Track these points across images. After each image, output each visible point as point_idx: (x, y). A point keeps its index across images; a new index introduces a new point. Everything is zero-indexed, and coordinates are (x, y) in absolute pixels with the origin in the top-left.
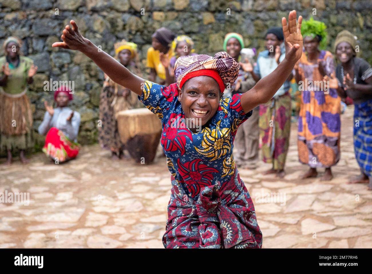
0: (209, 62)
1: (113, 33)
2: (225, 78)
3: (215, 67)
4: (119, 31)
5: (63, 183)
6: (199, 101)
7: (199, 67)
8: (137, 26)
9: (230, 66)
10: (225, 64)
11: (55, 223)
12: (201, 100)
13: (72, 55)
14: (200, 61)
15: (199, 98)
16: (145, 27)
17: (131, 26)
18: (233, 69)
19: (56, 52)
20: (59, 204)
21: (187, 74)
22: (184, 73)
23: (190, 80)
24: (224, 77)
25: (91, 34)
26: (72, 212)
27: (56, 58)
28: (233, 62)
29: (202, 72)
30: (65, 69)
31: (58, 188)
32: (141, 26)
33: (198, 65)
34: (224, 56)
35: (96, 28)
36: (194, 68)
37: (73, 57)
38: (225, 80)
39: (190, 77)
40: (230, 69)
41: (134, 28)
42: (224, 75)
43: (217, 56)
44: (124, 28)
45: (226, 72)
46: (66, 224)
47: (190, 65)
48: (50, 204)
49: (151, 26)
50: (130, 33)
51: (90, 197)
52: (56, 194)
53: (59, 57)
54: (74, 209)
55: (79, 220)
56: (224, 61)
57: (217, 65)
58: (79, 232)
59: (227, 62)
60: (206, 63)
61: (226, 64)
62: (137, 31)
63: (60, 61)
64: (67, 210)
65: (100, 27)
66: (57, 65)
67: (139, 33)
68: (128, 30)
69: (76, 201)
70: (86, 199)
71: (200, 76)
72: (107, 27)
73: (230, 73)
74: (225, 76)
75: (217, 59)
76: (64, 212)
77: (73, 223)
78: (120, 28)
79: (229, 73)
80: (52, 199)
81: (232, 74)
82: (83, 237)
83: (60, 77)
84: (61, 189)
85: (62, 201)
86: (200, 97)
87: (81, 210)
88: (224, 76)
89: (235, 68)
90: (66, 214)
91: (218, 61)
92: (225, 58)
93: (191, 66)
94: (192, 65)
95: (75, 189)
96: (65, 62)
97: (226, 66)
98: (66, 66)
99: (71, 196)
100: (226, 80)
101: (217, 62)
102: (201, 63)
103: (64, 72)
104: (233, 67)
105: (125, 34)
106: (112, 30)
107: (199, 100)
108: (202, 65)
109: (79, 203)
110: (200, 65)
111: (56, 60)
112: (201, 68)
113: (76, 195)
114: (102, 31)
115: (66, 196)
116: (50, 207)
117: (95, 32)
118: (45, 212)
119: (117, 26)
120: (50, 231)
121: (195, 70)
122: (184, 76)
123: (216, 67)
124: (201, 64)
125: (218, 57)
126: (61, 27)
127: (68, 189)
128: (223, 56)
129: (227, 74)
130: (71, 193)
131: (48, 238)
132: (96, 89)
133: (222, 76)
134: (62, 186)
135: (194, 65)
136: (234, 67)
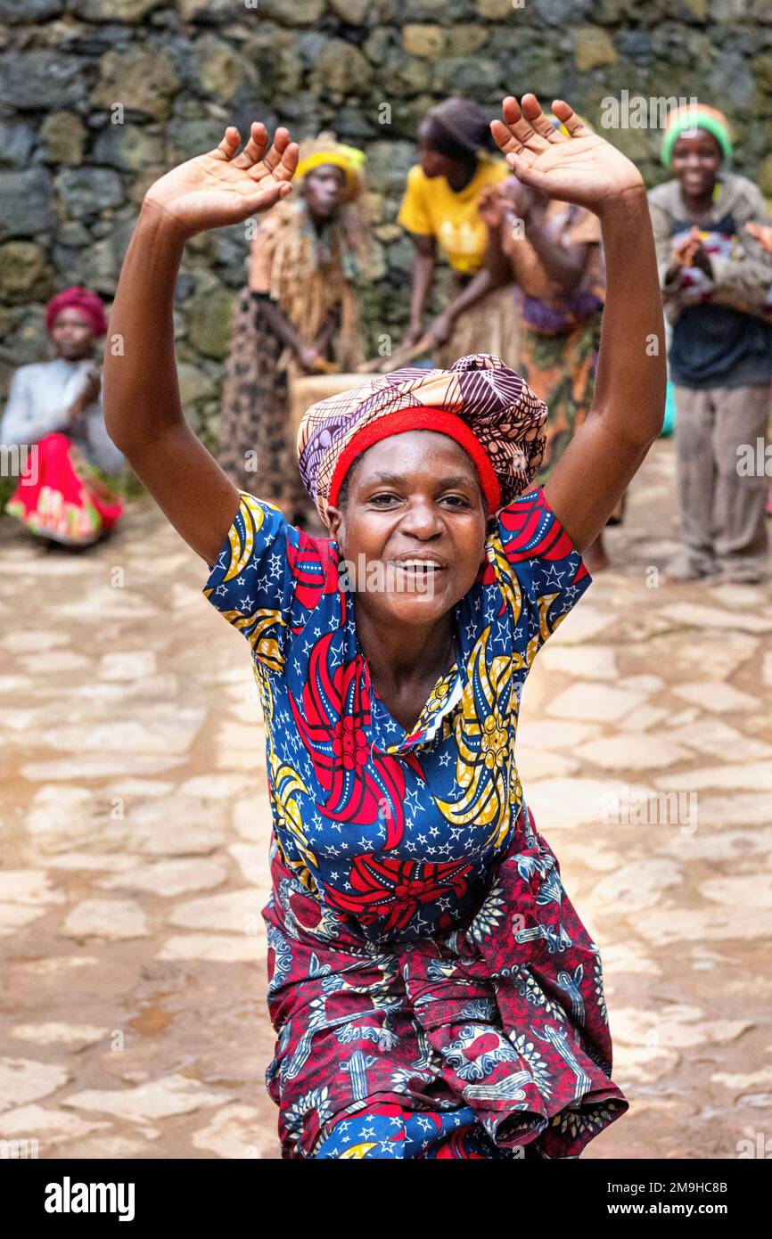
0: (432, 382)
1: (267, 101)
2: (493, 448)
3: (457, 398)
4: (287, 95)
5: (114, 620)
6: (412, 521)
7: (398, 402)
8: (348, 76)
9: (512, 400)
10: (491, 389)
11: (116, 754)
12: (420, 517)
13: (128, 178)
14: (398, 384)
15: (408, 512)
16: (375, 81)
17: (327, 74)
18: (523, 411)
19: (74, 168)
20: (118, 693)
21: (355, 434)
22: (342, 438)
23: (367, 453)
24: (488, 442)
25: (192, 104)
26: (164, 720)
27: (73, 187)
28: (520, 388)
29: (411, 419)
30: (105, 227)
31: (100, 637)
32: (361, 75)
33: (391, 395)
34: (488, 363)
35: (208, 85)
36: (379, 408)
37: (132, 183)
38: (494, 455)
39: (366, 443)
40: (511, 408)
41: (337, 83)
42: (492, 436)
43: (462, 365)
44: (304, 85)
45: (497, 425)
46: (150, 760)
47: (362, 403)
48: (86, 691)
49: (397, 76)
50: (324, 100)
51: (216, 670)
52: (97, 656)
53: (84, 185)
54: (167, 710)
55: (193, 748)
56: (486, 379)
57: (462, 392)
58: (199, 786)
59: (500, 384)
60: (419, 387)
61: (495, 390)
62: (348, 94)
63: (87, 197)
64: (145, 712)
65: (222, 79)
66: (78, 211)
67: (353, 102)
68: (317, 89)
69: (170, 684)
70: (205, 678)
71: (404, 431)
72: (247, 78)
73: (513, 428)
74: (494, 439)
75: (461, 374)
76: (136, 719)
77: (176, 755)
78: (290, 84)
79: (509, 426)
80: (89, 676)
81: (520, 429)
82: (217, 801)
83: (86, 253)
84: (110, 641)
85: (127, 682)
86: (410, 507)
87: (193, 715)
88: (490, 438)
89: (529, 407)
90: (147, 724)
91: (463, 378)
92: (492, 370)
93: (366, 406)
94: (370, 400)
95: (161, 644)
96: (104, 201)
97: (495, 394)
98: (107, 214)
99: (152, 667)
100: (497, 454)
101: (461, 381)
102: (403, 388)
103: (99, 238)
104: (522, 401)
105: (306, 104)
106: (266, 92)
107: (409, 518)
108: (409, 392)
109: (183, 689)
110: (402, 395)
111: (75, 195)
112: (405, 403)
113: (166, 660)
114: (228, 92)
115: (133, 665)
116: (86, 700)
117: (205, 98)
118: (74, 717)
119: (282, 77)
120: (101, 783)
121: (382, 414)
122: (346, 447)
123: (461, 399)
124: (404, 391)
125: (466, 365)
126: (91, 79)
127: (138, 640)
128: (484, 362)
129: (500, 431)
130: (149, 655)
131: (100, 803)
132: (208, 294)
133: (484, 437)
134: (113, 631)
135: (378, 400)
136: (526, 404)
